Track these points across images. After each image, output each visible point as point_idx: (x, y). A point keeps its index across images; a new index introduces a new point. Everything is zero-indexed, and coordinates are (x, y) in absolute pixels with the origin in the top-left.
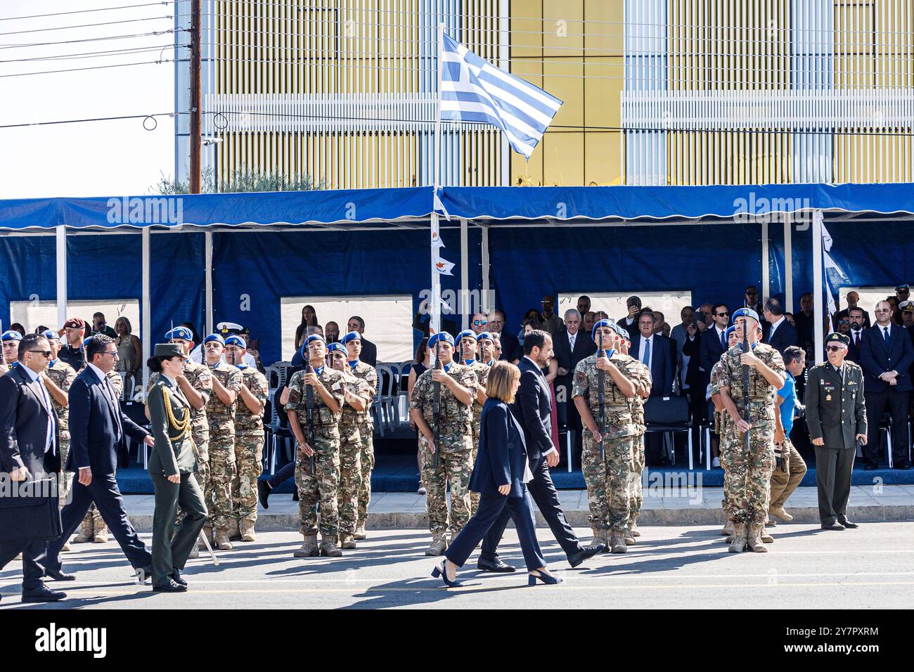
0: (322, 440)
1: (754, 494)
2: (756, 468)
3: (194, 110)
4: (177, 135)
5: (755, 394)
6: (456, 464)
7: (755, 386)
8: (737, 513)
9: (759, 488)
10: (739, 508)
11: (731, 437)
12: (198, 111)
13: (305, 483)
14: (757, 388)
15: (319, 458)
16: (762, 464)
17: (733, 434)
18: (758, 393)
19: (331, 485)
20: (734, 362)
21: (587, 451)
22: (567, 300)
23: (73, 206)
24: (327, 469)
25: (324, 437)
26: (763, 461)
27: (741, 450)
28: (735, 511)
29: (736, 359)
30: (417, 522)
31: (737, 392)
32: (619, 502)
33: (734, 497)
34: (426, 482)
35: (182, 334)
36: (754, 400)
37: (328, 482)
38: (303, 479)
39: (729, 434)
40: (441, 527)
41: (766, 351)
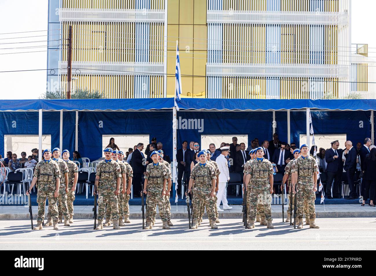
0: (158, 189)
1: (310, 209)
2: (310, 200)
3: (69, 67)
4: (47, 75)
5: (308, 174)
6: (207, 197)
7: (308, 172)
8: (300, 215)
9: (312, 207)
10: (301, 213)
11: (299, 188)
12: (70, 68)
13: (150, 203)
14: (309, 172)
15: (157, 195)
16: (312, 198)
17: (300, 187)
18: (309, 174)
19: (162, 204)
20: (300, 163)
21: (253, 193)
22: (204, 137)
23: (45, 102)
24: (160, 199)
25: (158, 187)
26: (312, 197)
27: (302, 193)
28: (299, 214)
29: (301, 162)
30: (174, 216)
31: (302, 174)
32: (268, 211)
33: (300, 209)
34: (194, 203)
35: (109, 150)
36: (307, 177)
37: (161, 203)
38: (150, 202)
39: (298, 187)
40: (196, 219)
41: (311, 159)
